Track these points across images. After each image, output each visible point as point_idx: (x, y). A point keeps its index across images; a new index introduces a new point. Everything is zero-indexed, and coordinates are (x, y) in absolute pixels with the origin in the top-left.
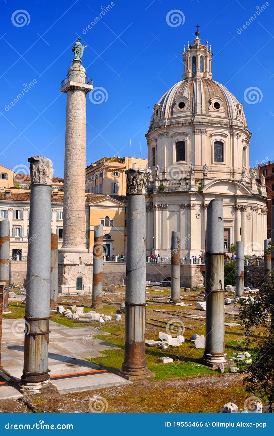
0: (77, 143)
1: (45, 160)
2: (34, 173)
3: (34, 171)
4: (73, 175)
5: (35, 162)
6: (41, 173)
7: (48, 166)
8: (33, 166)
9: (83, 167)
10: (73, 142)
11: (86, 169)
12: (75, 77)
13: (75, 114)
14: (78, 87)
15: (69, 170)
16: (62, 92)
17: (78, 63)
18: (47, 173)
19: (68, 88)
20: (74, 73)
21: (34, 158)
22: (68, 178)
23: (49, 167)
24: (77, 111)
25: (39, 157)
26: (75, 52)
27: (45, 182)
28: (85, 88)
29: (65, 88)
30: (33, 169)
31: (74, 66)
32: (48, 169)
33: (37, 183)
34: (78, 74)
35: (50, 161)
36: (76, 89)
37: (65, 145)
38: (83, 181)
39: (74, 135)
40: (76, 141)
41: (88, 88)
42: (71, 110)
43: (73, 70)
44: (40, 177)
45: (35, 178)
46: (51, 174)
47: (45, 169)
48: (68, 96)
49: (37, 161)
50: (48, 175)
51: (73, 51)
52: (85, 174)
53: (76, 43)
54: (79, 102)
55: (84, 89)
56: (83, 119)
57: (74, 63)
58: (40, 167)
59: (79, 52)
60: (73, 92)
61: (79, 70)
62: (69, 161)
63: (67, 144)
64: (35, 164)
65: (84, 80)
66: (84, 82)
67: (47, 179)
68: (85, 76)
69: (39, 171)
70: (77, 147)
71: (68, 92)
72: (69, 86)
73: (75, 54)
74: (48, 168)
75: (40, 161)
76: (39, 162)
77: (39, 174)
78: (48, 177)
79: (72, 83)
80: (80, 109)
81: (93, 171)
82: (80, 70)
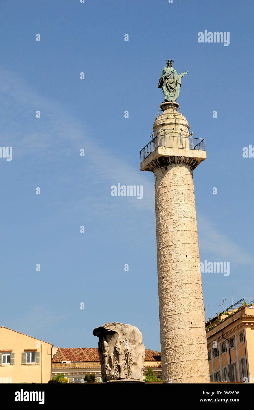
0: (183, 273)
1: (127, 329)
2: (106, 359)
3: (106, 353)
4: (180, 344)
5: (108, 336)
6: (122, 357)
7: (134, 342)
8: (104, 344)
9: (200, 326)
10: (174, 271)
11: (207, 325)
12: (167, 138)
13: (174, 212)
14: (175, 156)
15: (169, 335)
16: (143, 170)
17: (172, 110)
18: (133, 356)
19: (155, 161)
20: (164, 130)
21: (107, 328)
22: (170, 352)
23: (135, 344)
24: (177, 207)
25: (115, 324)
26: (164, 86)
27: (131, 377)
28: (190, 158)
29: (150, 161)
30: (105, 351)
31: (164, 117)
32: (135, 348)
33: (114, 379)
34: (174, 131)
35: (138, 331)
36: (172, 162)
37: (157, 279)
38: (203, 356)
39: (175, 257)
40: (179, 270)
41: (195, 156)
42: (164, 205)
43: (163, 125)
44: (119, 366)
45: (109, 368)
46: (140, 357)
47: (129, 349)
48: (156, 177)
49: (113, 333)
50: (134, 361)
51: (160, 86)
52: (205, 341)
53: (165, 69)
54: (179, 187)
55: (188, 159)
56: (191, 222)
57: (163, 111)
58: (118, 345)
59: (173, 86)
60: (166, 168)
61: (176, 124)
62: (168, 314)
63: (163, 278)
64: (108, 339)
65: (186, 142)
66: (188, 146)
67: (133, 368)
68: (188, 134)
69: (116, 354)
70: (184, 282)
71: (157, 169)
72: (158, 158)
73: (163, 92)
74: (134, 346)
75: (118, 332)
76: (115, 335)
77: (118, 359)
78: (135, 363)
79: (162, 152)
80: (183, 201)
81: (221, 331)
82: (177, 122)
